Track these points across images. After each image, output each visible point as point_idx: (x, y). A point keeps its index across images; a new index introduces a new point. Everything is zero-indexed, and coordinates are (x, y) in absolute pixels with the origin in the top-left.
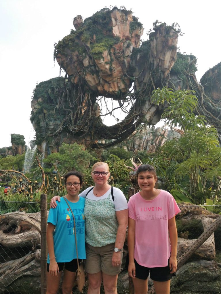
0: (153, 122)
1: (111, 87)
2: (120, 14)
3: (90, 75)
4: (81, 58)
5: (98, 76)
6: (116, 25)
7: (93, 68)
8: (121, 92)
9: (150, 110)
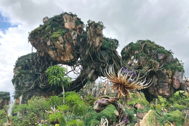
0: (93, 79)
1: (65, 58)
2: (69, 16)
3: (51, 51)
4: (45, 40)
5: (56, 51)
6: (67, 22)
7: (53, 46)
8: (71, 61)
9: (91, 71)
